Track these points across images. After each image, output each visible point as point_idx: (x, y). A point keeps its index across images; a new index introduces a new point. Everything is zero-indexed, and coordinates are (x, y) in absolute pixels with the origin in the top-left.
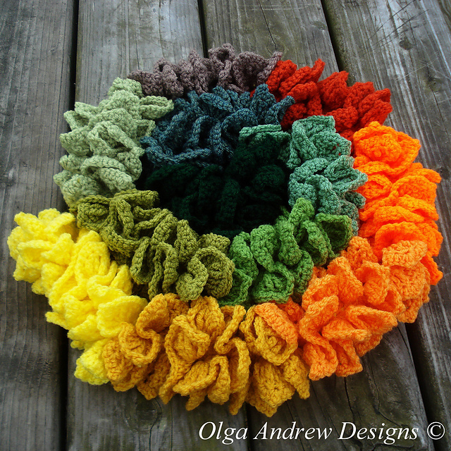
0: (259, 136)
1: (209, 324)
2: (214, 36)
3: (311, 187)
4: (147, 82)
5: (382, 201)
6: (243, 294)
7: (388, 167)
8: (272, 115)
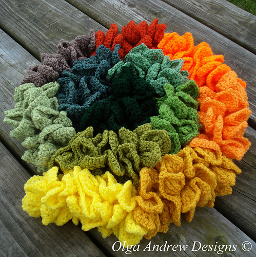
0: (118, 70)
1: (176, 167)
2: (37, 49)
3: (164, 78)
4: (35, 80)
5: (196, 67)
6: (178, 144)
7: (185, 52)
8: (117, 58)
